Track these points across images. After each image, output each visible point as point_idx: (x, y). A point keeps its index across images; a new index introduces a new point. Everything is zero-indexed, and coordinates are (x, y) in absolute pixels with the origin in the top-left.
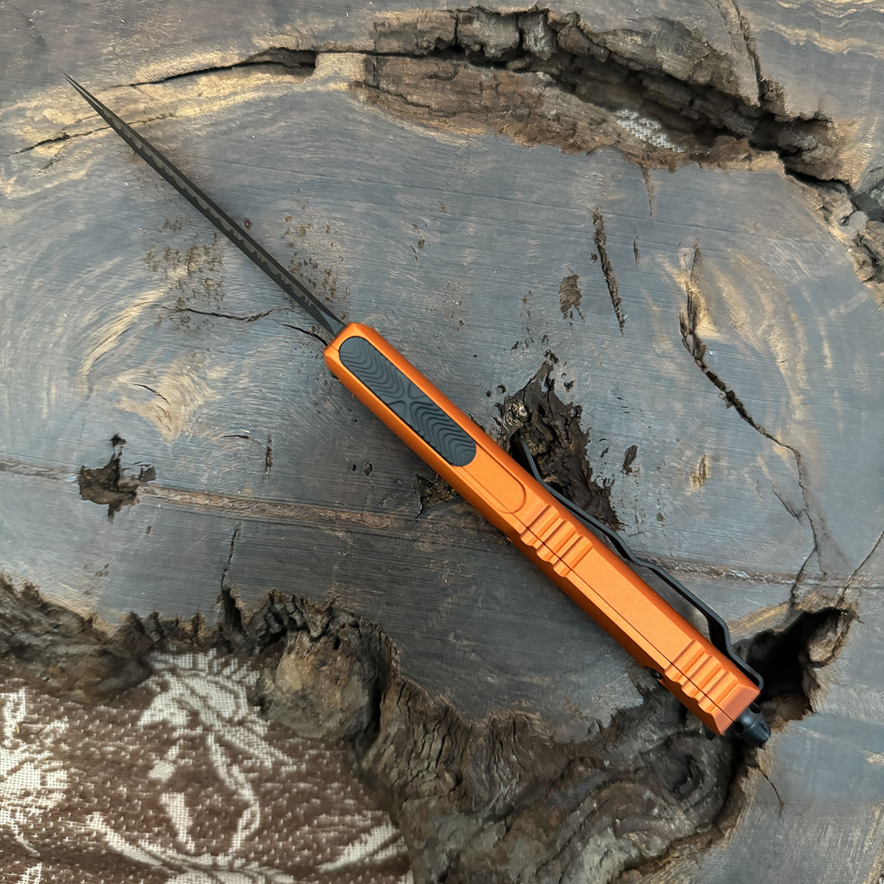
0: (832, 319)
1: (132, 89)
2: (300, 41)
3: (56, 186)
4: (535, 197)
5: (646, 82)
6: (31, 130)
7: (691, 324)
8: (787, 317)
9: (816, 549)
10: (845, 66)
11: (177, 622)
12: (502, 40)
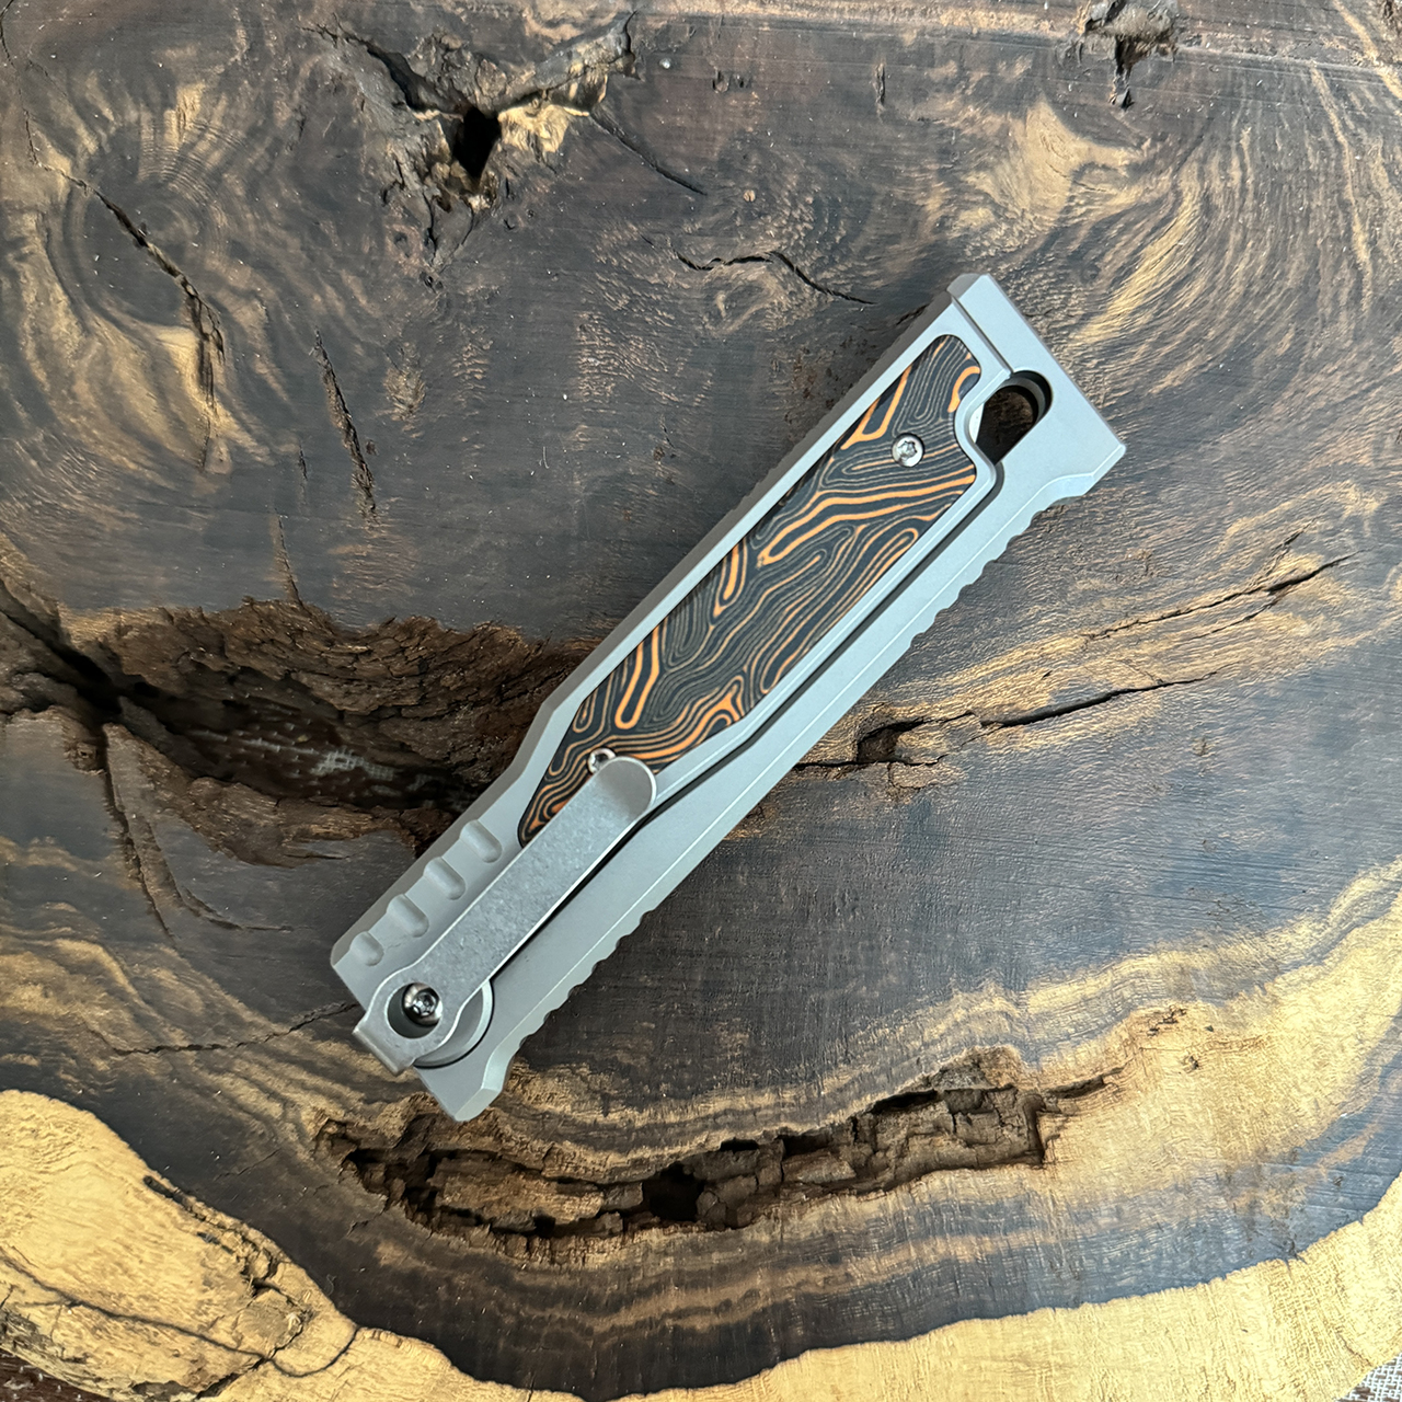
1: (1165, 677)
2: (886, 778)
6: (1327, 597)
7: (206, 350)
8: (51, 374)
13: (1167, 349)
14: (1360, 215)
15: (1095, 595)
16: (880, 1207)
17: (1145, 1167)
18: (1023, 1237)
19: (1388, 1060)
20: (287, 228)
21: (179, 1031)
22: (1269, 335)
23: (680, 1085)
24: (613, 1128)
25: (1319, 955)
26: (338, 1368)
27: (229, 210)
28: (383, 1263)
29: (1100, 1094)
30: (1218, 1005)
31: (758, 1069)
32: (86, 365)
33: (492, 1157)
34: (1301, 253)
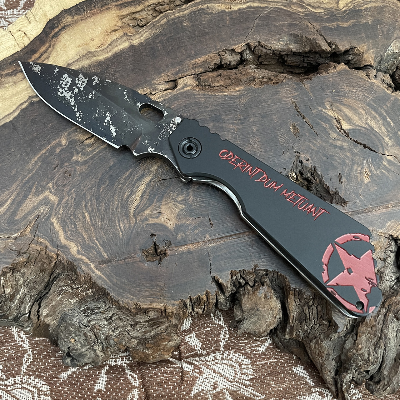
0: (386, 109)
2: (169, 78)
3: (97, 152)
4: (269, 103)
5: (286, 59)
7: (340, 126)
8: (371, 113)
10: (353, 29)
11: (200, 296)
12: (235, 58)
13: (130, 180)
14: (89, 223)
16: (149, 2)
17: (98, 20)
18: (119, 3)
20: (333, 156)
22: (106, 189)
23: (194, 13)
24: (205, 4)
27: (348, 157)
29: (110, 31)
31: (179, 20)
34: (102, 210)
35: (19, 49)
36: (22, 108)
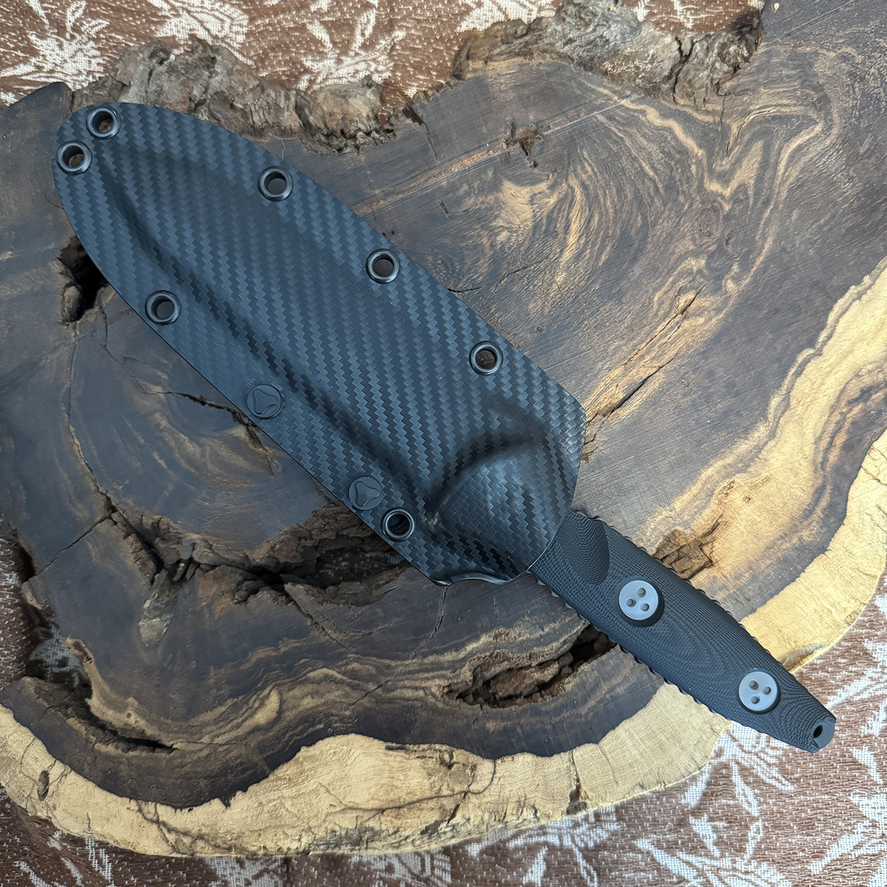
0: (169, 484)
1: (660, 364)
6: (704, 304)
7: (250, 430)
8: (196, 468)
9: (105, 346)
10: (245, 645)
11: (438, 91)
13: (597, 246)
14: (642, 159)
15: (619, 347)
17: (751, 546)
19: (820, 460)
21: (370, 683)
22: (631, 222)
24: (548, 634)
25: (772, 435)
26: (495, 781)
28: (491, 731)
29: (720, 528)
30: (745, 473)
32: (208, 457)
33: (510, 670)
34: (628, 185)
35: (876, 445)
36: (825, 330)
